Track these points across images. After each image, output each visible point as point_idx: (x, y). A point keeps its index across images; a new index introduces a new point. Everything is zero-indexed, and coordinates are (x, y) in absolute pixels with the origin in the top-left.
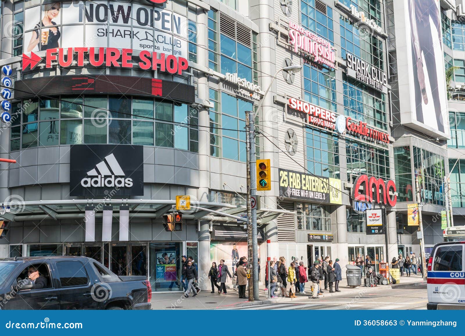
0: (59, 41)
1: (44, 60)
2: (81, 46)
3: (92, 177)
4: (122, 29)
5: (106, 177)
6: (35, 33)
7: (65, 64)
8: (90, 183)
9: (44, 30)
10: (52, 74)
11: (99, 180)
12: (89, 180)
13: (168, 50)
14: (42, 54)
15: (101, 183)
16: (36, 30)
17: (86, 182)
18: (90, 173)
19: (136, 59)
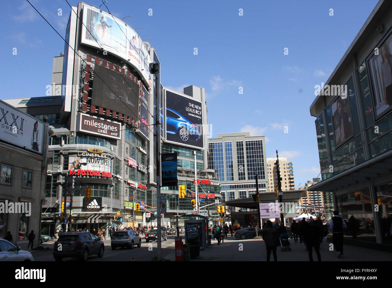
0: (81, 167)
1: (77, 172)
2: (87, 169)
3: (90, 206)
4: (97, 165)
5: (94, 206)
6: (73, 164)
7: (83, 174)
8: (90, 207)
9: (76, 164)
10: (79, 177)
11: (92, 206)
12: (89, 206)
13: (107, 170)
14: (76, 171)
15: (92, 207)
16: (73, 163)
17: (88, 207)
18: (89, 205)
19: (101, 174)
